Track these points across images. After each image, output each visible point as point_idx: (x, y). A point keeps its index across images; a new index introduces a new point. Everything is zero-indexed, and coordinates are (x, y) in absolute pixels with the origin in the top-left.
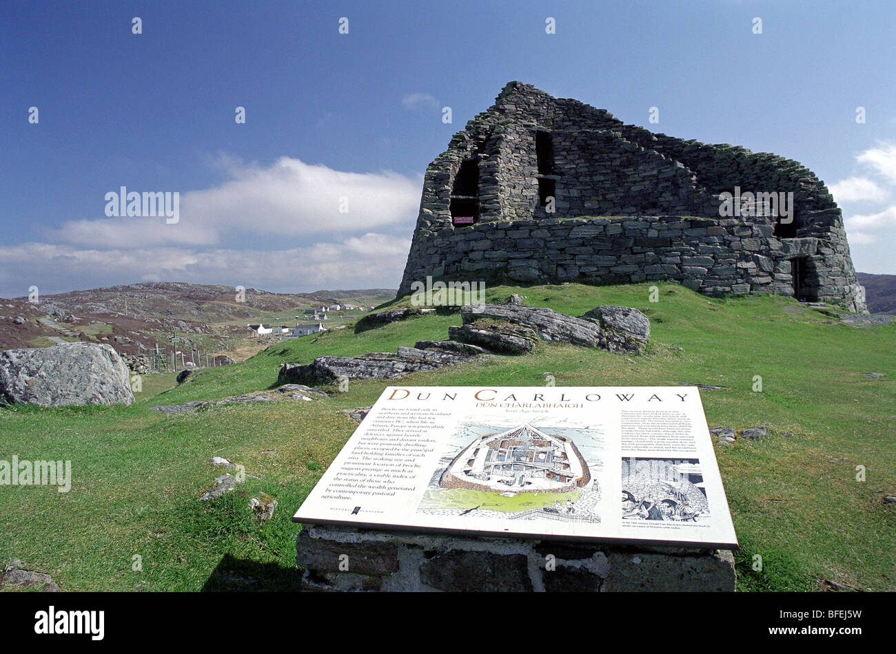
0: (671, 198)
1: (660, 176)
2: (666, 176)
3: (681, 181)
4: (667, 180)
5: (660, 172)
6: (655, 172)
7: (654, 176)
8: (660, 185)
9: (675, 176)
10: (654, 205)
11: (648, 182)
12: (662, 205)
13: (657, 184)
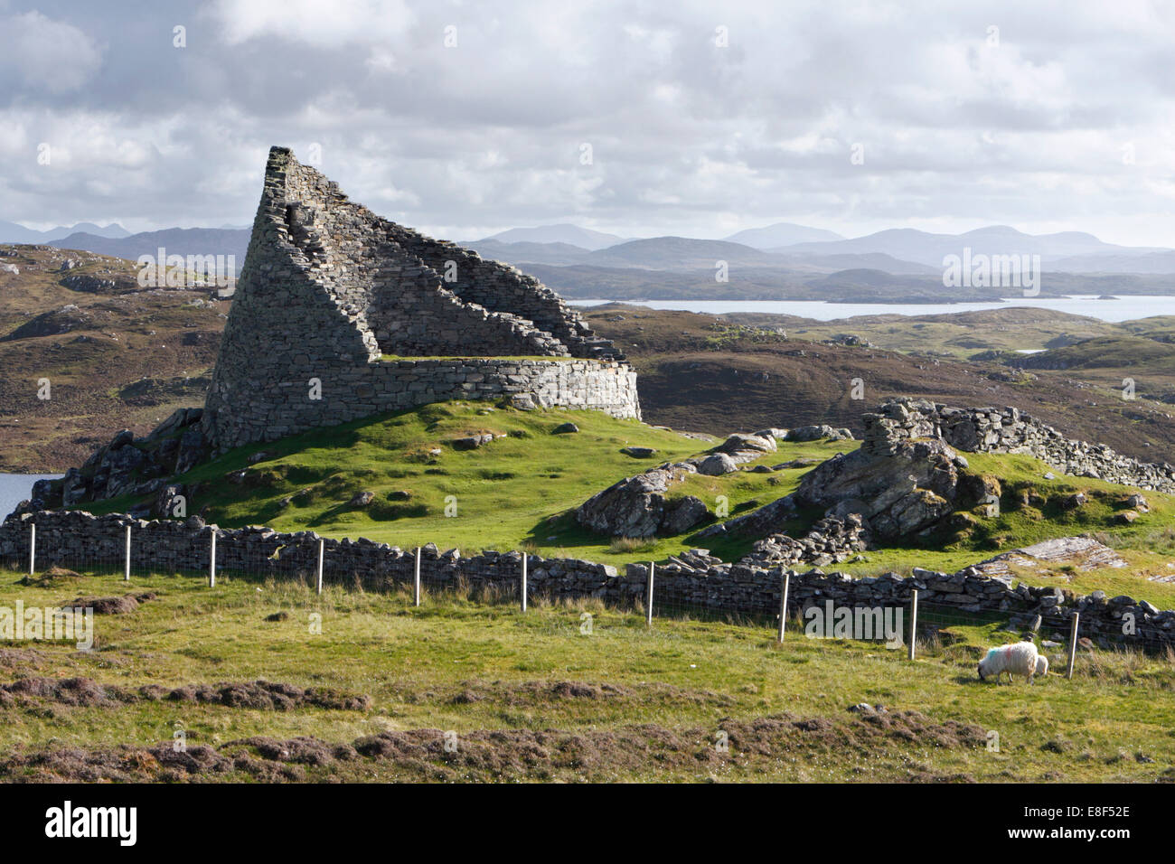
0: (414, 300)
1: (403, 274)
2: (410, 274)
3: (426, 283)
4: (412, 280)
5: (403, 269)
6: (398, 269)
7: (396, 272)
8: (403, 284)
9: (420, 276)
10: (394, 307)
11: (389, 279)
12: (403, 308)
13: (400, 282)
